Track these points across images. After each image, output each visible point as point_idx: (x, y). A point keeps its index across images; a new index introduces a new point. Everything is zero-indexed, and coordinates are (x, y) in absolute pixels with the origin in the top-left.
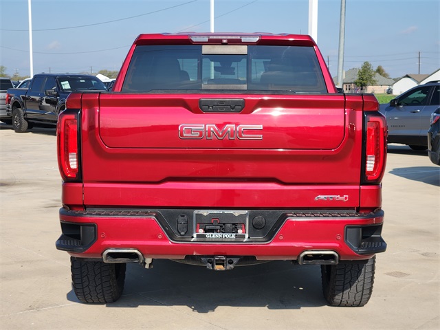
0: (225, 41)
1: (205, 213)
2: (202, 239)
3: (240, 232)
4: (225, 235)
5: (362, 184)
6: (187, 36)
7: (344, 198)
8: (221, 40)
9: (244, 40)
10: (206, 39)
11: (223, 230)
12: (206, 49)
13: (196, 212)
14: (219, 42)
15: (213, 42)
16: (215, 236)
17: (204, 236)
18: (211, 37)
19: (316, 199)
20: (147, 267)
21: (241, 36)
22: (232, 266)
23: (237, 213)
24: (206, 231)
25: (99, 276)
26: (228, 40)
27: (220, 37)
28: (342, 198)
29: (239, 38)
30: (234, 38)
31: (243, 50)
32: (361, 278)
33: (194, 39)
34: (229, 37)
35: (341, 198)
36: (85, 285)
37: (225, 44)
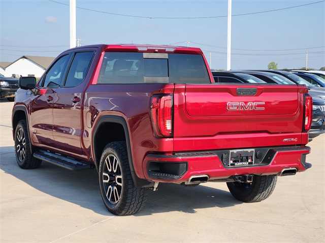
0: (157, 51)
1: (235, 151)
3: (249, 161)
4: (243, 163)
6: (135, 47)
8: (155, 50)
9: (167, 50)
10: (146, 49)
11: (242, 161)
12: (145, 55)
13: (231, 151)
14: (153, 51)
15: (149, 51)
16: (239, 164)
17: (234, 165)
18: (149, 48)
19: (284, 141)
20: (155, 190)
21: (166, 48)
23: (249, 150)
25: (142, 197)
26: (159, 50)
27: (154, 48)
29: (164, 49)
30: (162, 48)
31: (166, 56)
33: (140, 49)
34: (159, 48)
35: (294, 140)
36: (133, 203)
37: (156, 52)
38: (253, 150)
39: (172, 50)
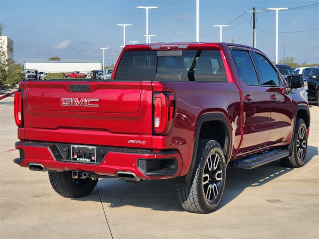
1: (76, 146)
2: (75, 161)
3: (93, 158)
4: (85, 160)
5: (153, 135)
6: (149, 46)
7: (144, 142)
8: (167, 47)
9: (180, 47)
10: (158, 47)
12: (159, 53)
13: (72, 146)
14: (166, 49)
15: (162, 49)
16: (81, 159)
17: (76, 159)
18: (161, 46)
19: (129, 142)
21: (178, 45)
22: (85, 177)
23: (90, 147)
24: (78, 157)
26: (171, 47)
27: (166, 46)
28: (143, 143)
29: (177, 46)
30: (174, 46)
31: (180, 53)
32: (191, 194)
33: (153, 47)
34: (171, 46)
35: (141, 143)
37: (169, 50)
38: (95, 147)
39: (185, 47)
